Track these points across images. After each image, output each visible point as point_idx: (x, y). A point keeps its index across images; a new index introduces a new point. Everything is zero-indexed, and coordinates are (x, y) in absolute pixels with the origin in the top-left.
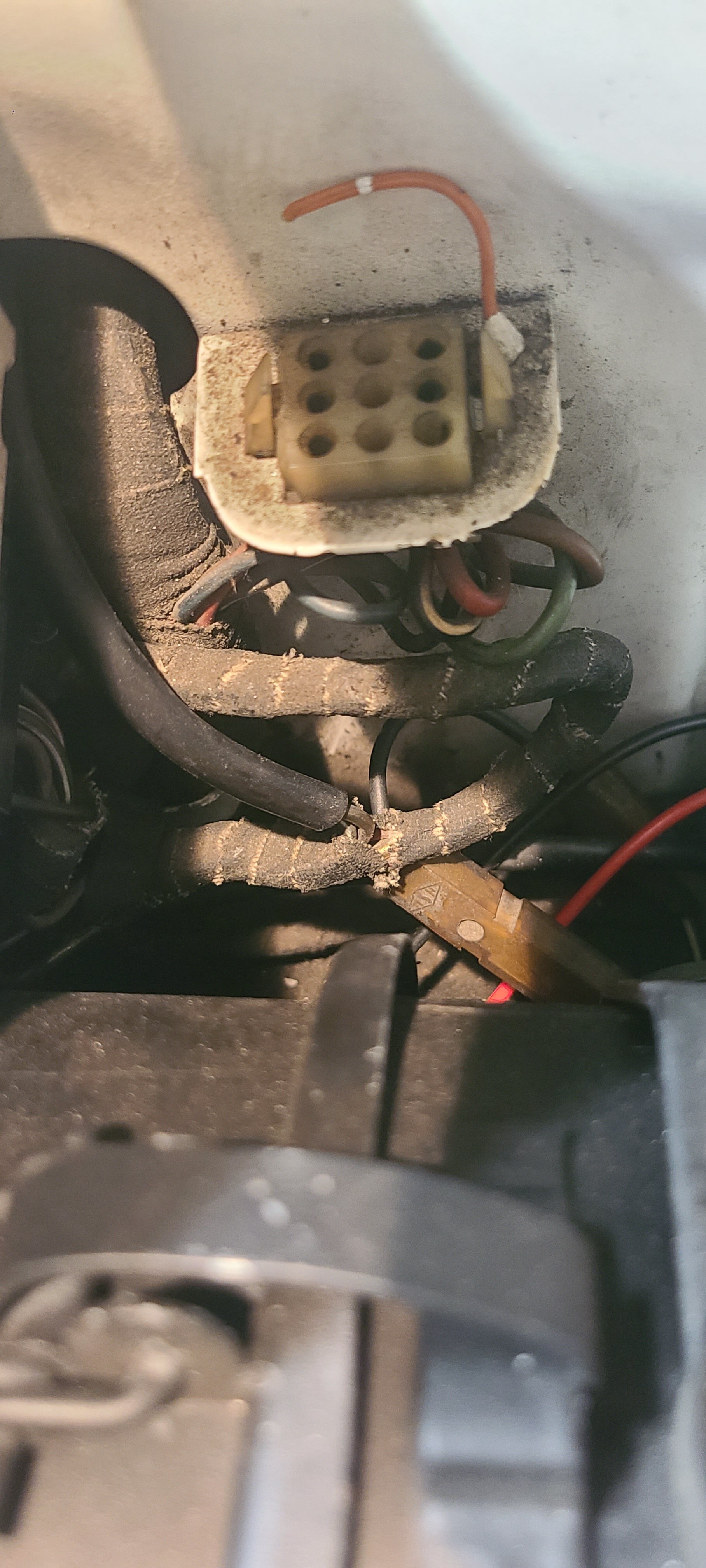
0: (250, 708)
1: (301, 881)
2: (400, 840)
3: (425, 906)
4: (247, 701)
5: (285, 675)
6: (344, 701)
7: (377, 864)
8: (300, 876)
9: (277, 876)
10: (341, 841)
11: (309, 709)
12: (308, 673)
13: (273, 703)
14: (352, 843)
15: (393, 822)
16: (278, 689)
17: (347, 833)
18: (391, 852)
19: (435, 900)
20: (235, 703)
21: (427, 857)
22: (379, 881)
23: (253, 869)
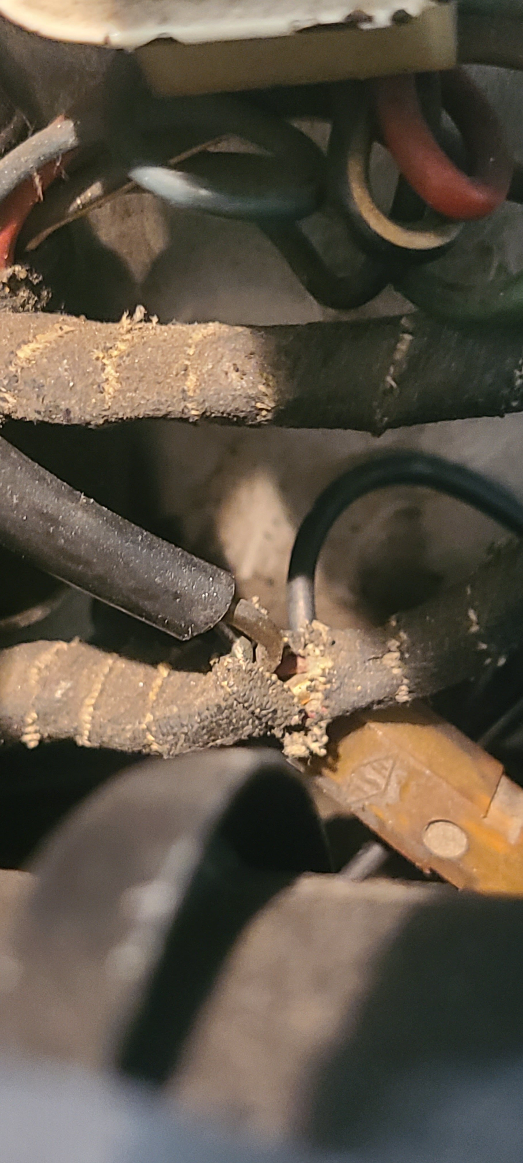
0: (63, 405)
1: (161, 736)
2: (327, 671)
3: (370, 794)
4: (58, 393)
5: (122, 346)
6: (221, 391)
7: (286, 711)
8: (160, 727)
9: (123, 730)
10: (225, 664)
11: (161, 407)
12: (162, 344)
13: (100, 396)
14: (244, 668)
15: (316, 642)
16: (109, 369)
17: (236, 652)
18: (312, 691)
19: (387, 784)
20: (38, 396)
21: (373, 703)
22: (293, 742)
23: (86, 717)
